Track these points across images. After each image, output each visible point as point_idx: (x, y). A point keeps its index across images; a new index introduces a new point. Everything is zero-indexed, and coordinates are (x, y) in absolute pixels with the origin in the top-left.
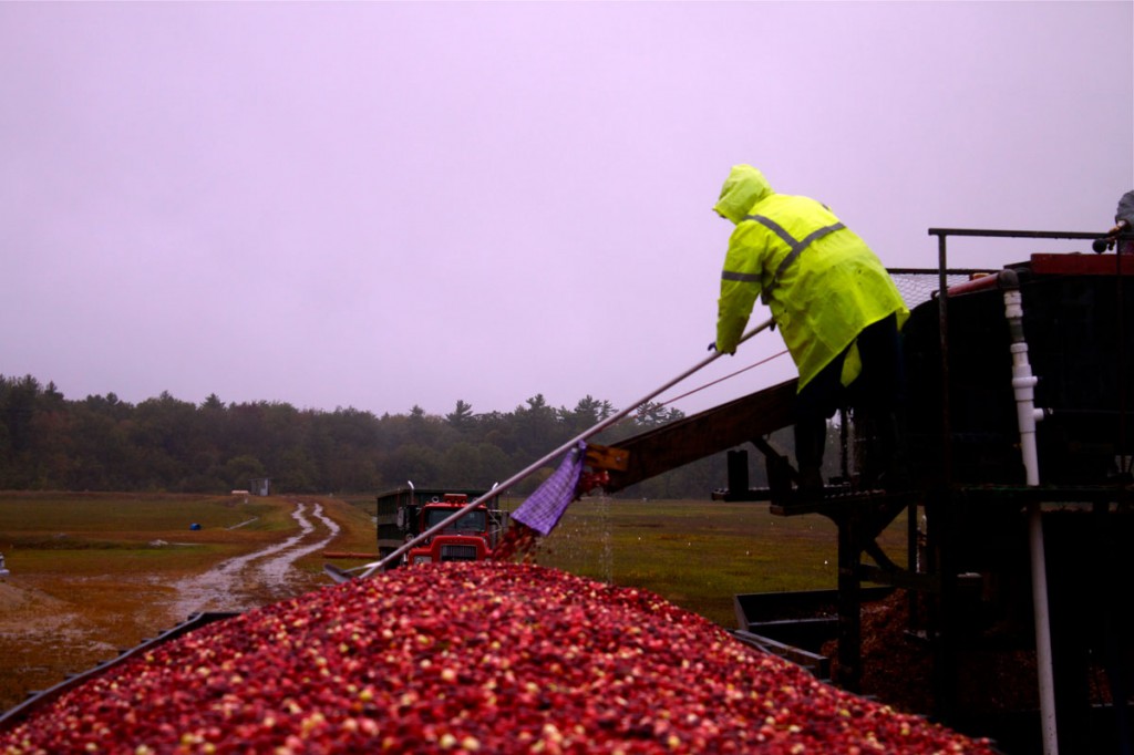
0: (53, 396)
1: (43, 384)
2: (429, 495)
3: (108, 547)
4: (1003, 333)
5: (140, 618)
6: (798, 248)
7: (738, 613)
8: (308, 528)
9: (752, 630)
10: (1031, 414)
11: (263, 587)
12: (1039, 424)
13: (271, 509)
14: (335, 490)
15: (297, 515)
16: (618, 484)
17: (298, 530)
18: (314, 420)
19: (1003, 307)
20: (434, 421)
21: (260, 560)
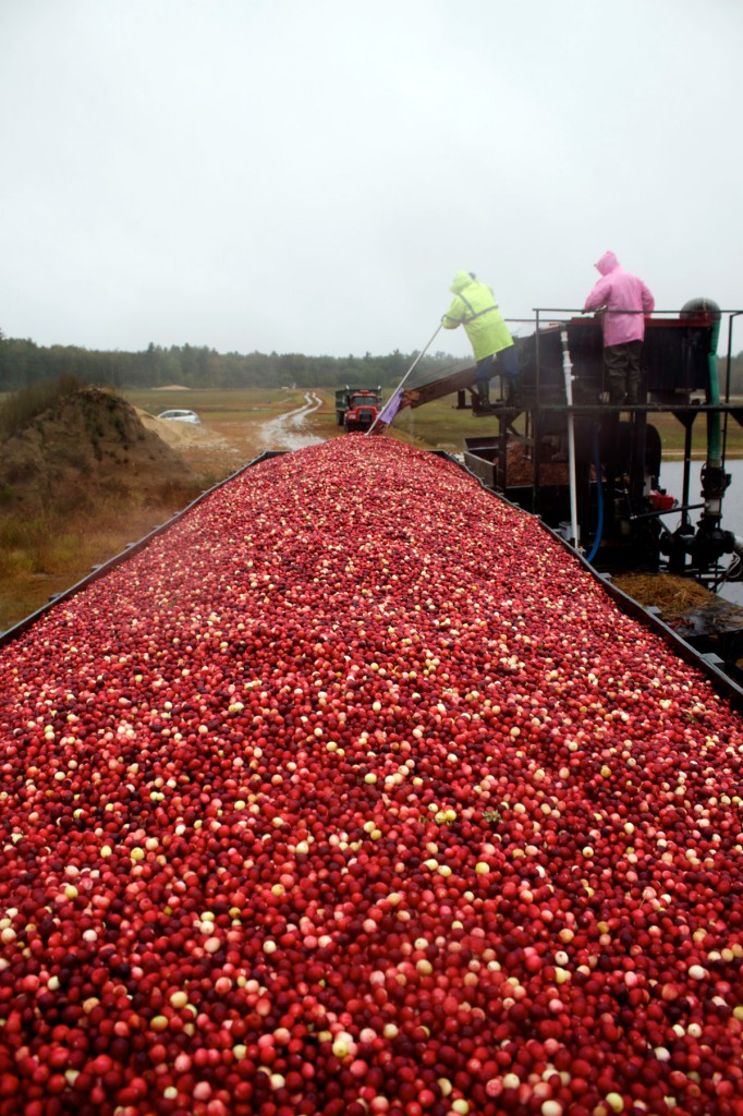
0: (215, 353)
1: (211, 348)
2: (354, 391)
3: (237, 411)
4: (559, 347)
5: (249, 439)
6: (475, 316)
7: (465, 443)
8: (310, 402)
9: (470, 452)
10: (569, 378)
11: (294, 426)
12: (574, 383)
13: (297, 394)
14: (321, 386)
15: (306, 397)
16: (415, 404)
17: (306, 403)
18: (311, 359)
19: (560, 338)
20: (358, 360)
21: (293, 415)
